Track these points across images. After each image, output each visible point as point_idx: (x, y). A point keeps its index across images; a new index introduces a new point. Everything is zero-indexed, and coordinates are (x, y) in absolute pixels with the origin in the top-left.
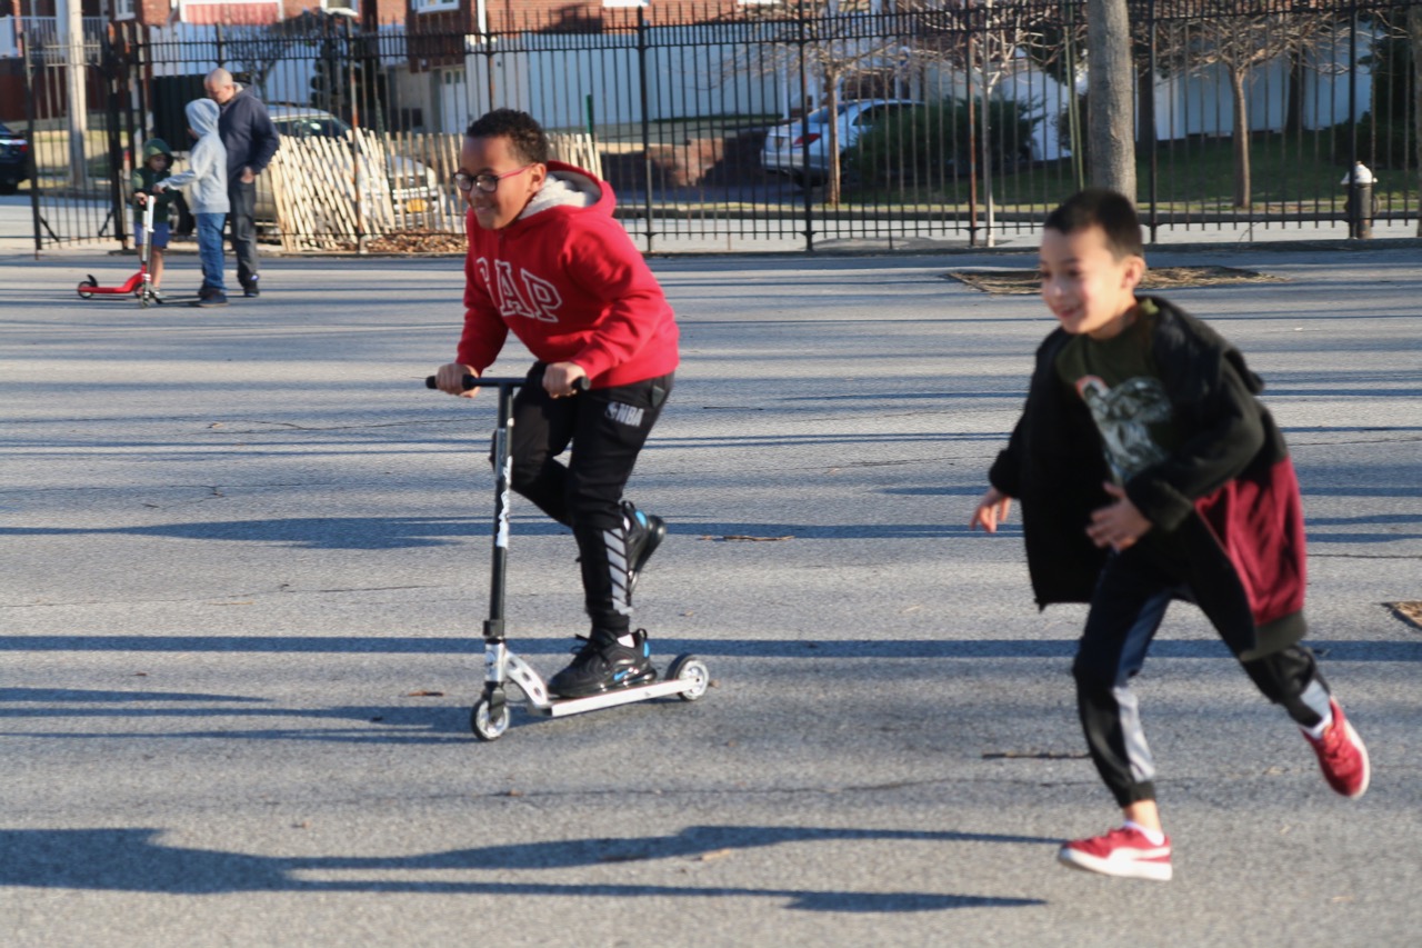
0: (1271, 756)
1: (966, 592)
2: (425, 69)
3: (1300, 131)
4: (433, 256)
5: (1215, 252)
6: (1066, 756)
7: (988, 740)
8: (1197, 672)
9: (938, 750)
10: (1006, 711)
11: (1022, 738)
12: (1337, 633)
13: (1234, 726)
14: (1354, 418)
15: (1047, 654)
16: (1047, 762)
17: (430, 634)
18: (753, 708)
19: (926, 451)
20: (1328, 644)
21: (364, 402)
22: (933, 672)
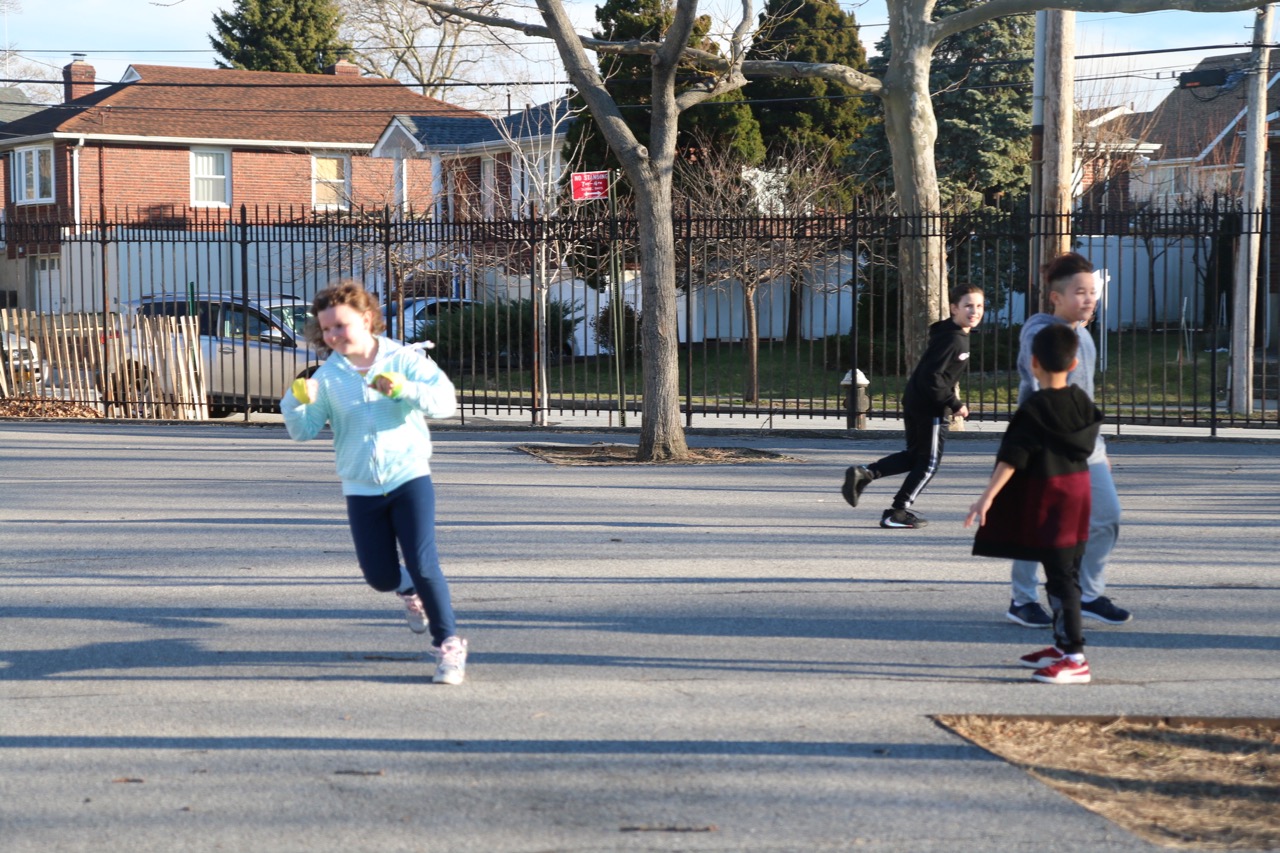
0: (856, 831)
1: (583, 704)
2: (22, 255)
3: (798, 342)
4: (45, 420)
5: (741, 437)
6: (689, 830)
7: (622, 817)
8: (784, 767)
9: (581, 825)
10: (633, 796)
11: (650, 816)
12: (893, 737)
13: (822, 808)
14: (878, 571)
15: (659, 751)
16: (674, 834)
17: (120, 733)
18: (418, 792)
19: (527, 590)
20: (887, 746)
21: (11, 542)
22: (566, 765)
